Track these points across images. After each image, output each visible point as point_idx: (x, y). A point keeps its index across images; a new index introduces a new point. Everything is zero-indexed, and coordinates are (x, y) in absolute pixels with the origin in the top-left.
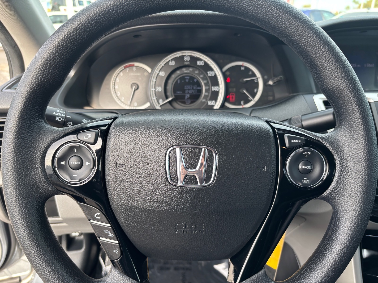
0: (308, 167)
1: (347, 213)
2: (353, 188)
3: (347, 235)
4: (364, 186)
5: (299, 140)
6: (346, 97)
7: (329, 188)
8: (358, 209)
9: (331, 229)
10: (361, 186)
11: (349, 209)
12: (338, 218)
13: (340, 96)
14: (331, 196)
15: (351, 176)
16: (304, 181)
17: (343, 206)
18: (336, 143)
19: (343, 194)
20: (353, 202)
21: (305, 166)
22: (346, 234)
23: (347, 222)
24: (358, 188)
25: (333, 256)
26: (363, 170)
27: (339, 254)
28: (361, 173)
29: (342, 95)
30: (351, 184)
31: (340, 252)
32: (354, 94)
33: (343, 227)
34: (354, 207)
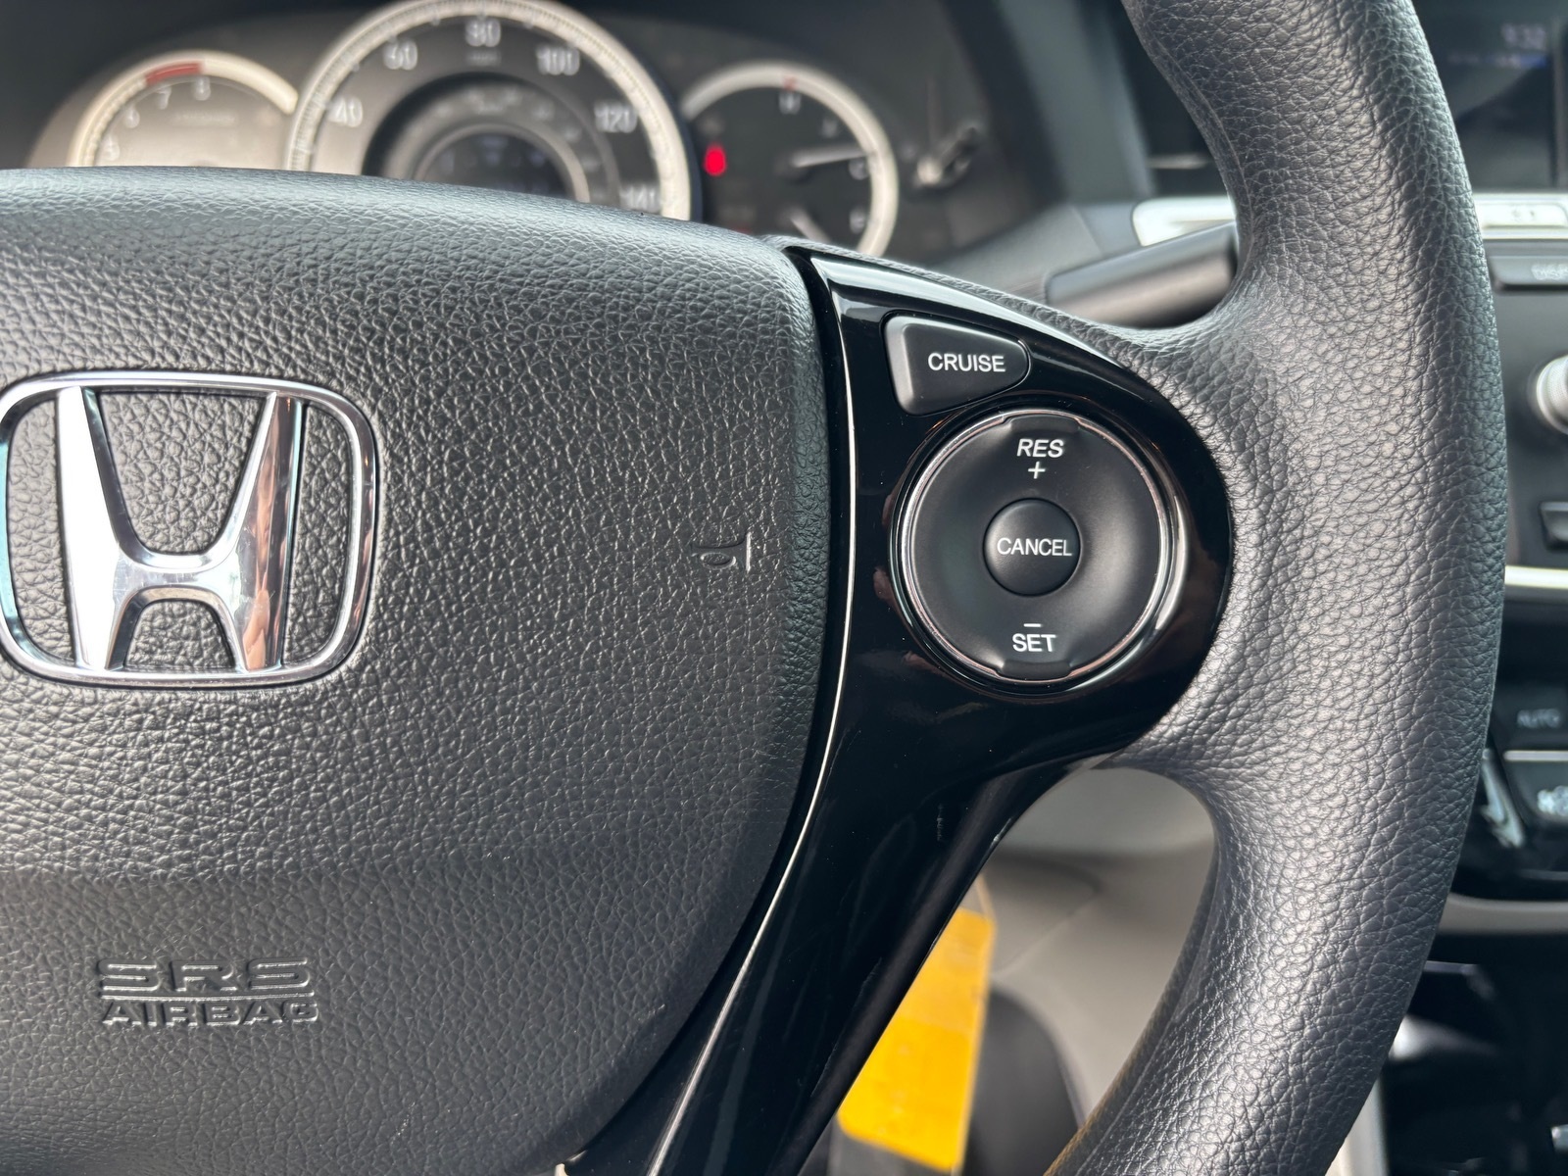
0: (1047, 547)
1: (1305, 854)
2: (1346, 680)
3: (1303, 1002)
4: (1414, 666)
5: (991, 355)
6: (1297, 45)
7: (1192, 692)
8: (1375, 825)
9: (1202, 963)
10: (1393, 669)
11: (1314, 829)
12: (1246, 890)
13: (1258, 45)
14: (1203, 742)
15: (1331, 599)
16: (1025, 643)
17: (1276, 807)
18: (1237, 379)
19: (1280, 724)
20: (1343, 776)
21: (1028, 542)
22: (1294, 998)
23: (1305, 914)
24: (1377, 681)
25: (1211, 1149)
26: (1412, 555)
27: (1251, 1133)
28: (1394, 580)
29: (1269, 31)
30: (1331, 655)
31: (1253, 1124)
32: (1352, 17)
33: (1279, 951)
34: (1351, 809)
